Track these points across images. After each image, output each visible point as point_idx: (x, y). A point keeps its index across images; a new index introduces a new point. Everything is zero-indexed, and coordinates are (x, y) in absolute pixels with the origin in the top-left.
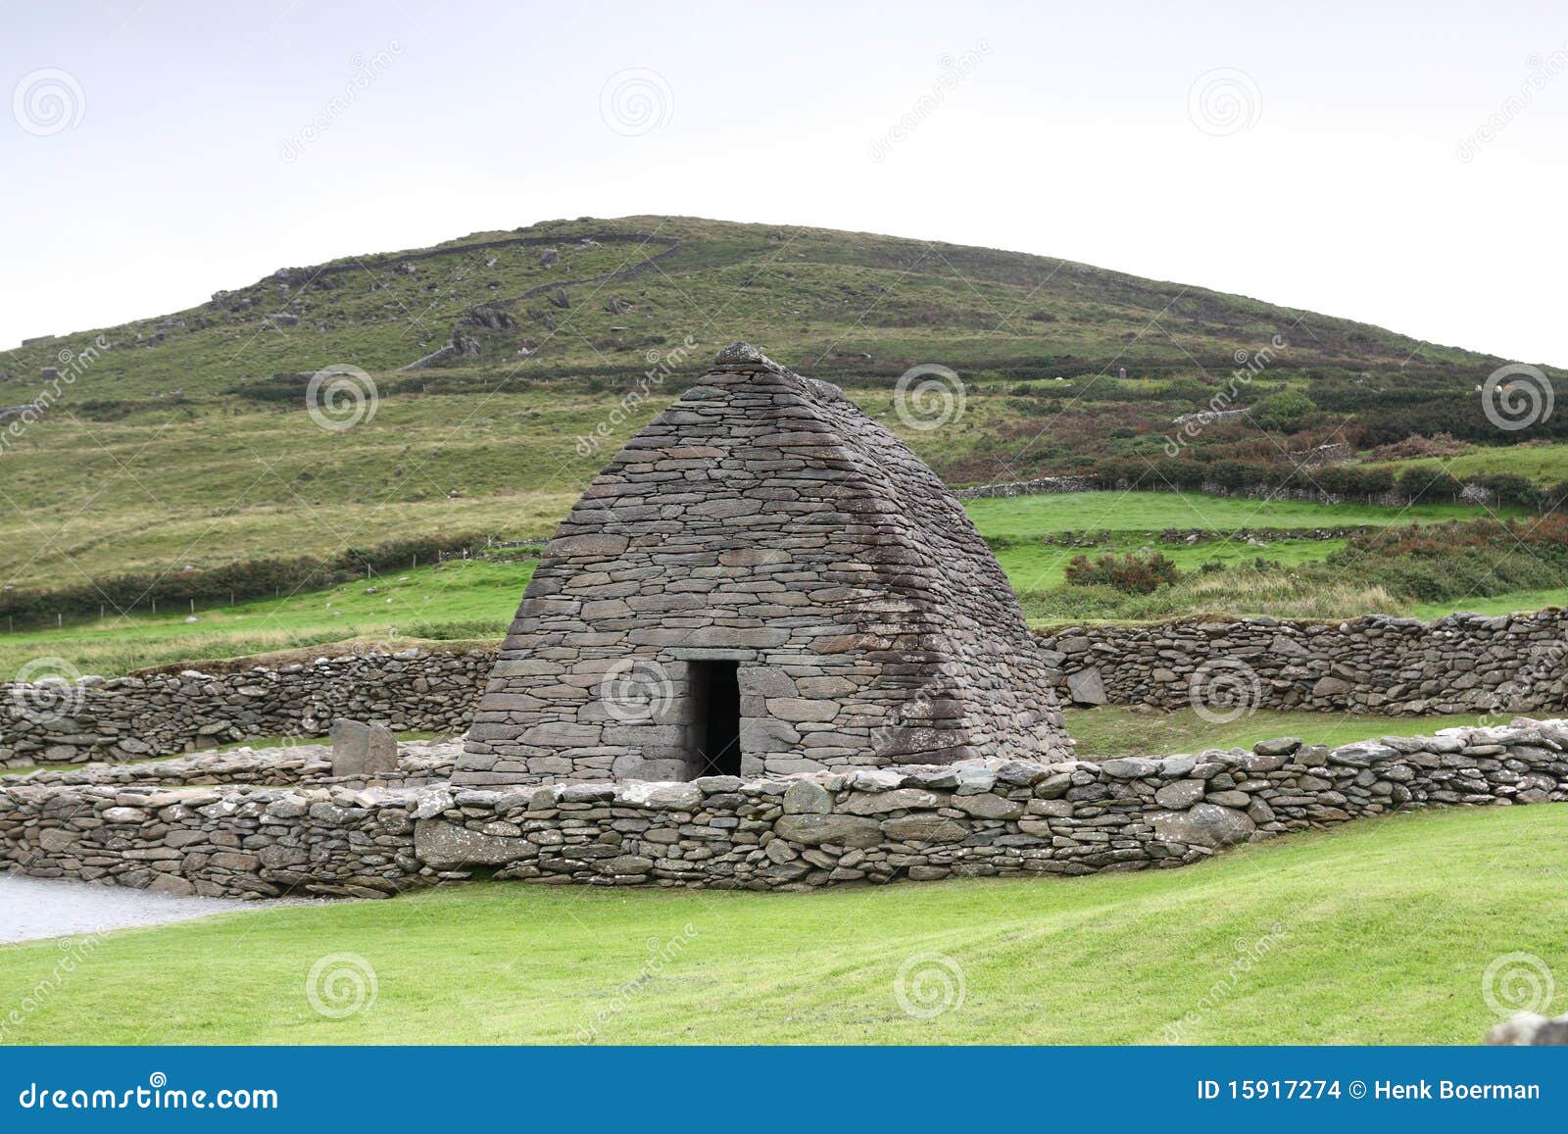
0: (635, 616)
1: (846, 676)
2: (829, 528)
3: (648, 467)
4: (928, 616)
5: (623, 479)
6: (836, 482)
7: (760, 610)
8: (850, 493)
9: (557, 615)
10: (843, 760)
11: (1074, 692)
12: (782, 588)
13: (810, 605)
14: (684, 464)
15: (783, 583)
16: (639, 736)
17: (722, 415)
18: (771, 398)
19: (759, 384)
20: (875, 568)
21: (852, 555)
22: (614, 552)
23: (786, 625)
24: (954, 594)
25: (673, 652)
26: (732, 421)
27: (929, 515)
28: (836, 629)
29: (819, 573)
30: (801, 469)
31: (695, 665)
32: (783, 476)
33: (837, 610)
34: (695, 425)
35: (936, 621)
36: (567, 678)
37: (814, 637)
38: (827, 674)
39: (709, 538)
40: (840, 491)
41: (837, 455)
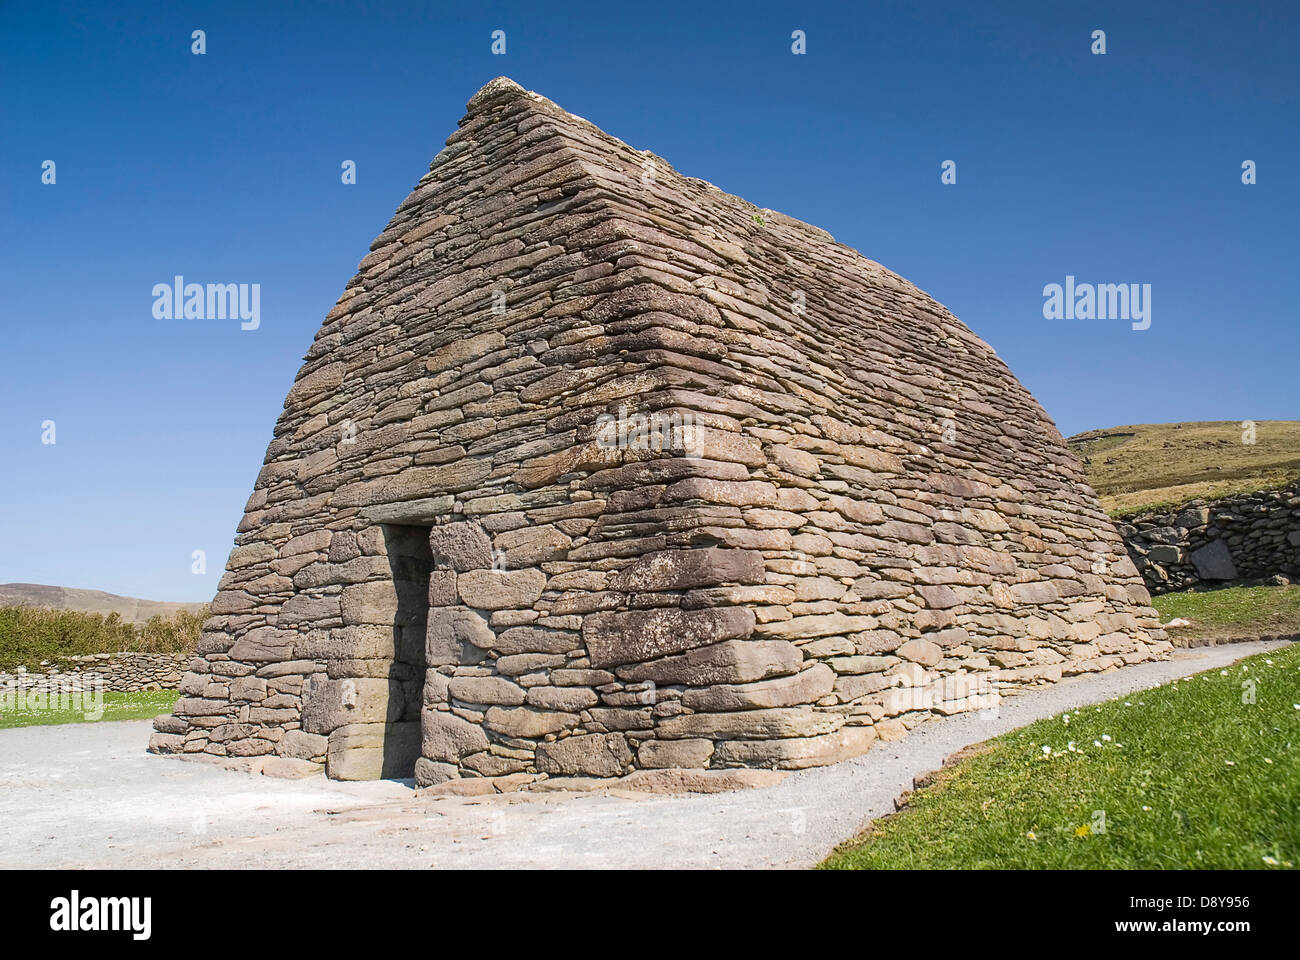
0: (341, 468)
1: (555, 521)
2: (552, 282)
5: (362, 289)
6: (569, 210)
7: (462, 430)
8: (583, 219)
9: (282, 480)
10: (543, 677)
11: (1200, 568)
13: (521, 410)
14: (415, 248)
15: (491, 382)
16: (324, 642)
17: (460, 170)
18: (516, 128)
20: (611, 326)
21: (578, 315)
22: (335, 383)
23: (490, 447)
25: (368, 512)
26: (467, 173)
28: (548, 443)
29: (537, 355)
30: (532, 208)
32: (509, 225)
33: (553, 410)
36: (276, 564)
37: (520, 461)
38: (532, 522)
39: (419, 339)
40: (572, 222)
41: (577, 171)
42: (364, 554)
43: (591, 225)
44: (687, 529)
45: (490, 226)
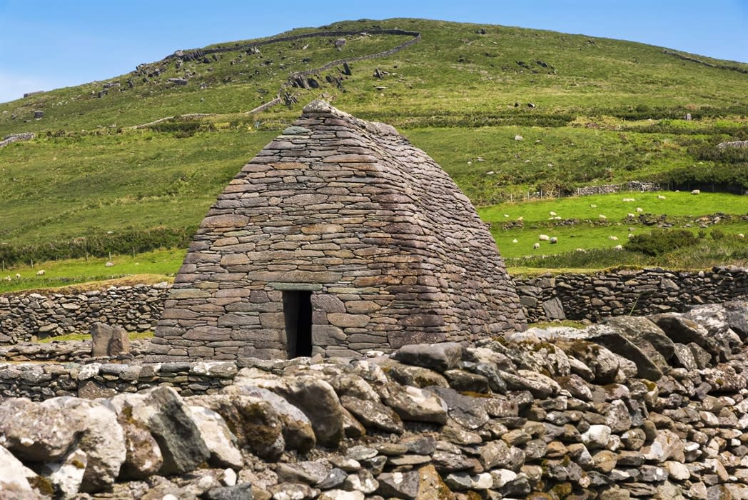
0: (252, 264)
1: (374, 300)
2: (366, 211)
3: (264, 175)
4: (424, 265)
5: (247, 182)
6: (371, 184)
7: (324, 260)
8: (379, 190)
9: (206, 262)
12: (338, 247)
13: (355, 258)
14: (283, 173)
15: (338, 244)
16: (251, 334)
17: (306, 144)
18: (335, 134)
19: (329, 125)
20: (394, 235)
21: (379, 228)
22: (241, 225)
23: (340, 269)
24: (447, 252)
25: (274, 285)
26: (311, 147)
27: (440, 204)
28: (369, 272)
29: (360, 239)
30: (350, 176)
31: (286, 293)
32: (339, 180)
33: (370, 261)
34: (290, 149)
35: (429, 268)
36: (212, 300)
37: (356, 277)
38: (363, 299)
39: (296, 217)
40: (374, 190)
41: (373, 168)
42: (271, 301)
43: (382, 193)
44: (427, 309)
45: (329, 178)
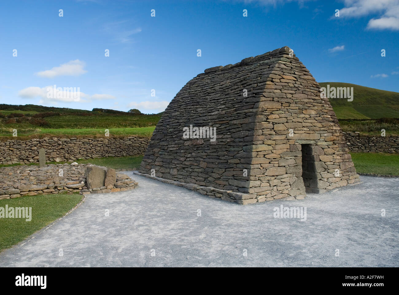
0: (287, 130)
3: (279, 81)
9: (267, 129)
12: (317, 122)
13: (323, 127)
14: (288, 81)
17: (291, 67)
22: (279, 108)
26: (294, 69)
32: (309, 88)
36: (274, 151)
37: (325, 137)
38: (329, 148)
39: (299, 105)
42: (298, 150)
